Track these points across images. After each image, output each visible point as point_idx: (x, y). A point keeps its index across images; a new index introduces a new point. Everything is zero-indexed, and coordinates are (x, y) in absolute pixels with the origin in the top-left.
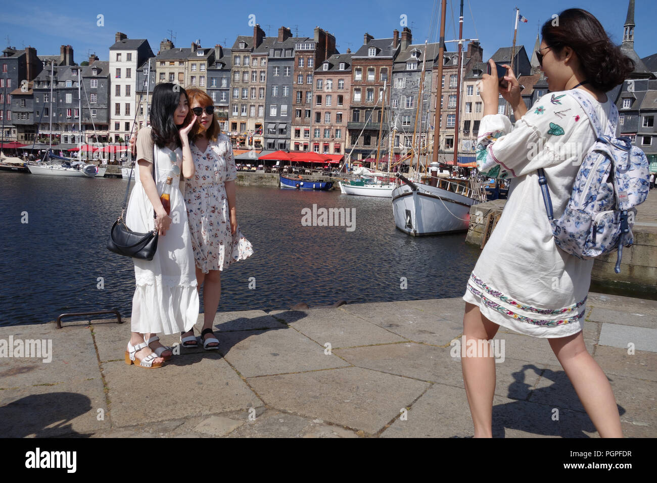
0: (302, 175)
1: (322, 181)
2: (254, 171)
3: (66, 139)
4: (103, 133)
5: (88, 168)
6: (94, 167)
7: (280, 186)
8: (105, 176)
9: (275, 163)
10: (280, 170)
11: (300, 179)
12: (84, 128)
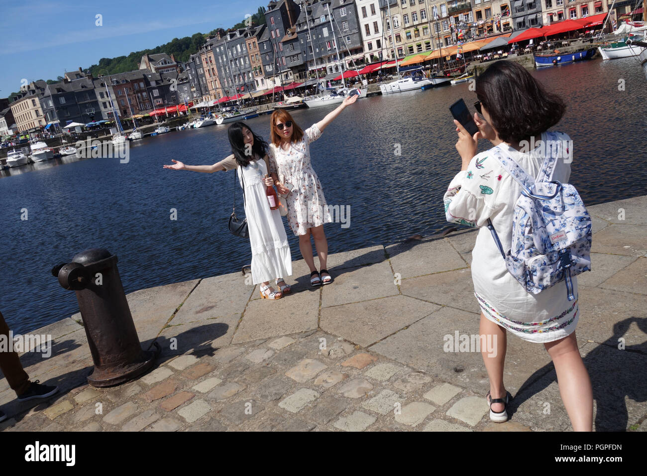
0: (559, 49)
1: (583, 49)
2: (506, 57)
3: (331, 69)
4: (359, 56)
5: (351, 92)
6: (356, 90)
7: (535, 66)
8: (368, 96)
9: (528, 42)
10: (534, 49)
11: (557, 54)
12: (343, 56)
